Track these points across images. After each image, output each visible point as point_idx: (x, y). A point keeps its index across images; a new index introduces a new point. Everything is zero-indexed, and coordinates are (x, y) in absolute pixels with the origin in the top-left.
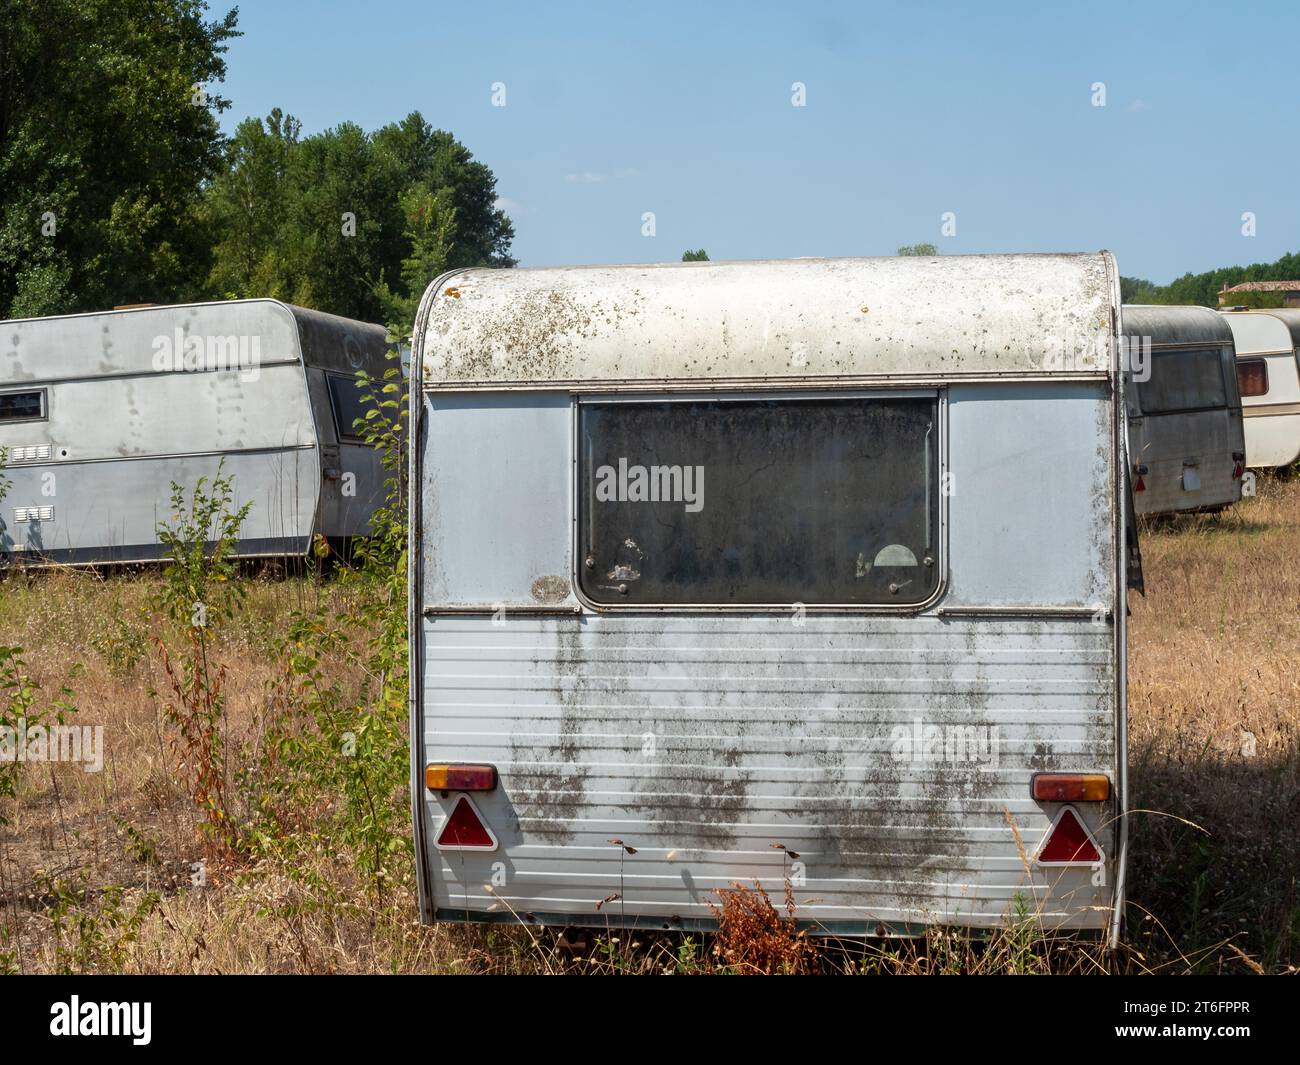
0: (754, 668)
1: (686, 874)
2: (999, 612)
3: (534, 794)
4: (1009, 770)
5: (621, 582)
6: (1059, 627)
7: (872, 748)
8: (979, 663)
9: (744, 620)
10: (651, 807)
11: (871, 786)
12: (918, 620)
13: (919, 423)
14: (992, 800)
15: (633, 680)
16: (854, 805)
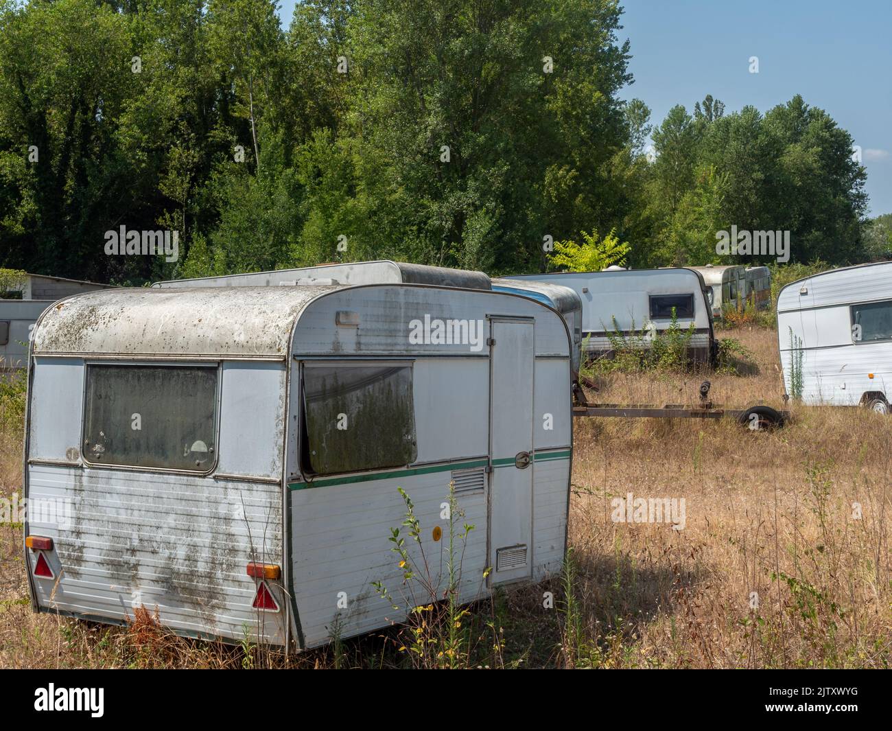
0: (144, 498)
1: (121, 598)
2: (237, 478)
3: (66, 553)
4: (240, 559)
5: (98, 452)
6: (261, 487)
7: (187, 543)
8: (229, 503)
9: (141, 474)
10: (108, 564)
11: (187, 562)
12: (206, 479)
13: (211, 379)
14: (234, 574)
15: (101, 501)
16: (181, 571)
